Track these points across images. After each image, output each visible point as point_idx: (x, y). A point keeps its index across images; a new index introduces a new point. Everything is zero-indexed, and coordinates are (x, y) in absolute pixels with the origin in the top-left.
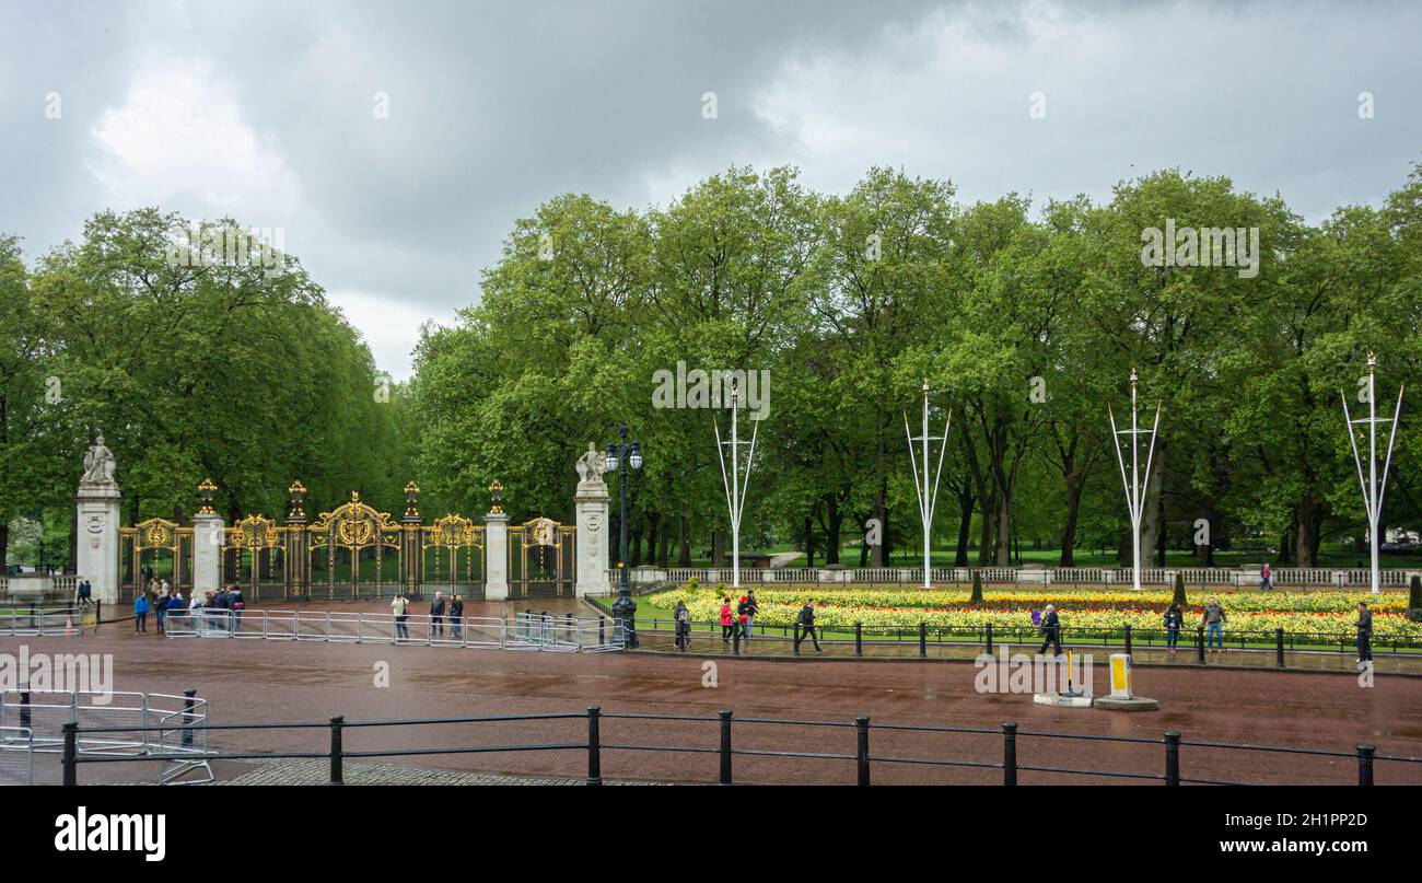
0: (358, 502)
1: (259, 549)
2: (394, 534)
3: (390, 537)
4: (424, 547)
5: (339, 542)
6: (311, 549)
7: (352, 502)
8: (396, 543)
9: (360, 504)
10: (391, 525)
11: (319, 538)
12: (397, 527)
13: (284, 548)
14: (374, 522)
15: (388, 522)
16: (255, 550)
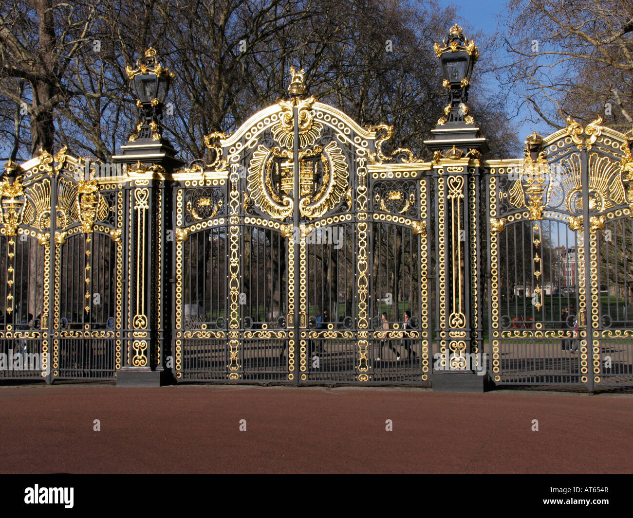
0: (304, 96)
1: (60, 237)
2: (407, 185)
3: (396, 196)
4: (495, 224)
5: (252, 210)
6: (182, 234)
7: (286, 96)
8: (413, 213)
9: (311, 99)
10: (397, 159)
11: (205, 202)
12: (413, 166)
13: (116, 233)
14: (350, 151)
15: (387, 149)
16: (51, 241)
